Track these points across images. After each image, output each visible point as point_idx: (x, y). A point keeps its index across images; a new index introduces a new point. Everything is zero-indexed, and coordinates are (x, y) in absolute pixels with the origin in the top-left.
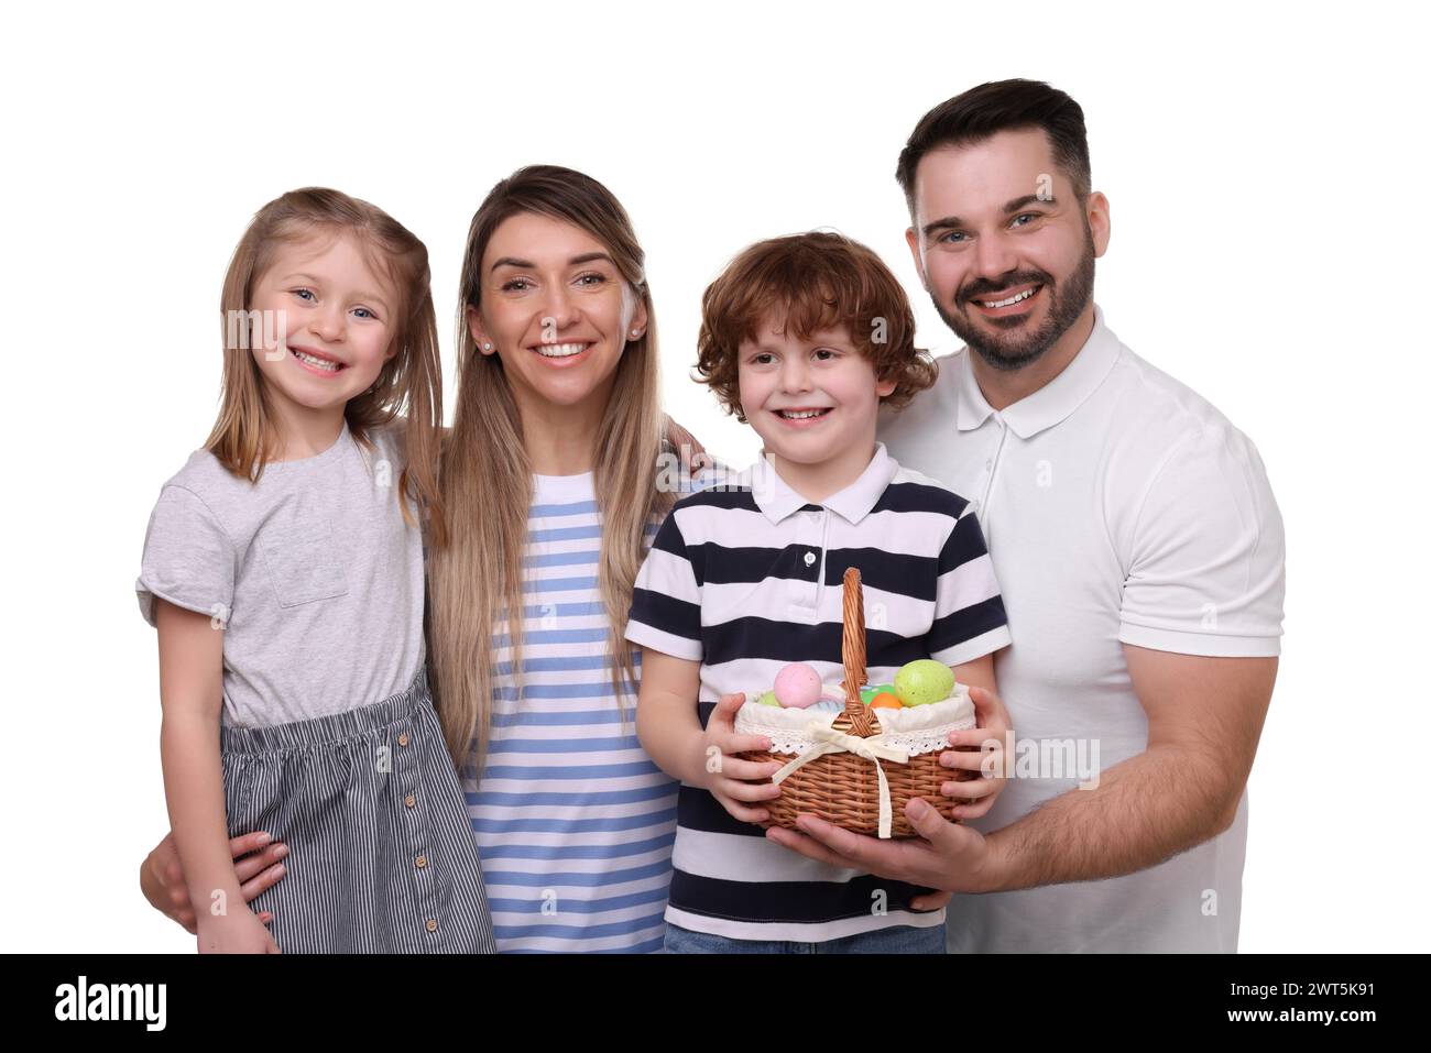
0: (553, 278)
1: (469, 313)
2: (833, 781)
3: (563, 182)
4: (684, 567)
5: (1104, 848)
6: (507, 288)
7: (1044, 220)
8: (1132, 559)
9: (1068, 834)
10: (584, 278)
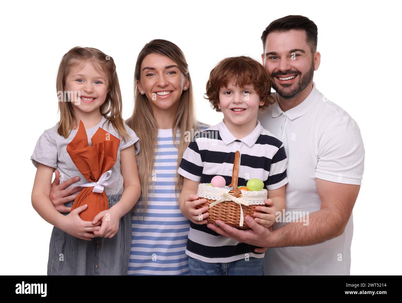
0: (161, 72)
1: (137, 82)
2: (226, 209)
3: (163, 44)
4: (198, 156)
5: (305, 236)
6: (147, 75)
7: (301, 57)
8: (320, 154)
9: (295, 232)
10: (170, 72)
